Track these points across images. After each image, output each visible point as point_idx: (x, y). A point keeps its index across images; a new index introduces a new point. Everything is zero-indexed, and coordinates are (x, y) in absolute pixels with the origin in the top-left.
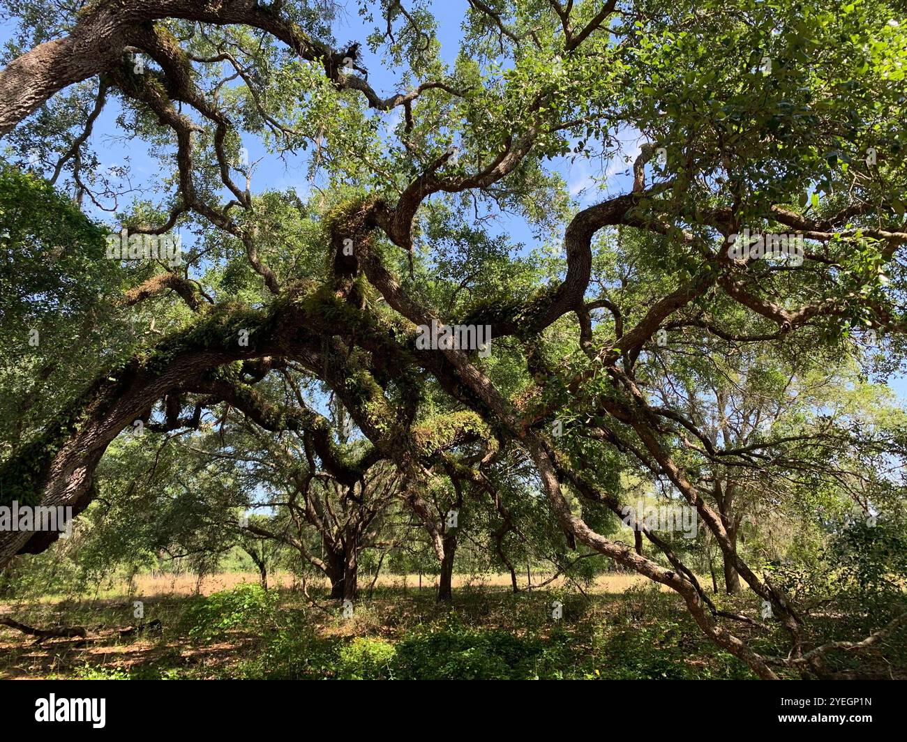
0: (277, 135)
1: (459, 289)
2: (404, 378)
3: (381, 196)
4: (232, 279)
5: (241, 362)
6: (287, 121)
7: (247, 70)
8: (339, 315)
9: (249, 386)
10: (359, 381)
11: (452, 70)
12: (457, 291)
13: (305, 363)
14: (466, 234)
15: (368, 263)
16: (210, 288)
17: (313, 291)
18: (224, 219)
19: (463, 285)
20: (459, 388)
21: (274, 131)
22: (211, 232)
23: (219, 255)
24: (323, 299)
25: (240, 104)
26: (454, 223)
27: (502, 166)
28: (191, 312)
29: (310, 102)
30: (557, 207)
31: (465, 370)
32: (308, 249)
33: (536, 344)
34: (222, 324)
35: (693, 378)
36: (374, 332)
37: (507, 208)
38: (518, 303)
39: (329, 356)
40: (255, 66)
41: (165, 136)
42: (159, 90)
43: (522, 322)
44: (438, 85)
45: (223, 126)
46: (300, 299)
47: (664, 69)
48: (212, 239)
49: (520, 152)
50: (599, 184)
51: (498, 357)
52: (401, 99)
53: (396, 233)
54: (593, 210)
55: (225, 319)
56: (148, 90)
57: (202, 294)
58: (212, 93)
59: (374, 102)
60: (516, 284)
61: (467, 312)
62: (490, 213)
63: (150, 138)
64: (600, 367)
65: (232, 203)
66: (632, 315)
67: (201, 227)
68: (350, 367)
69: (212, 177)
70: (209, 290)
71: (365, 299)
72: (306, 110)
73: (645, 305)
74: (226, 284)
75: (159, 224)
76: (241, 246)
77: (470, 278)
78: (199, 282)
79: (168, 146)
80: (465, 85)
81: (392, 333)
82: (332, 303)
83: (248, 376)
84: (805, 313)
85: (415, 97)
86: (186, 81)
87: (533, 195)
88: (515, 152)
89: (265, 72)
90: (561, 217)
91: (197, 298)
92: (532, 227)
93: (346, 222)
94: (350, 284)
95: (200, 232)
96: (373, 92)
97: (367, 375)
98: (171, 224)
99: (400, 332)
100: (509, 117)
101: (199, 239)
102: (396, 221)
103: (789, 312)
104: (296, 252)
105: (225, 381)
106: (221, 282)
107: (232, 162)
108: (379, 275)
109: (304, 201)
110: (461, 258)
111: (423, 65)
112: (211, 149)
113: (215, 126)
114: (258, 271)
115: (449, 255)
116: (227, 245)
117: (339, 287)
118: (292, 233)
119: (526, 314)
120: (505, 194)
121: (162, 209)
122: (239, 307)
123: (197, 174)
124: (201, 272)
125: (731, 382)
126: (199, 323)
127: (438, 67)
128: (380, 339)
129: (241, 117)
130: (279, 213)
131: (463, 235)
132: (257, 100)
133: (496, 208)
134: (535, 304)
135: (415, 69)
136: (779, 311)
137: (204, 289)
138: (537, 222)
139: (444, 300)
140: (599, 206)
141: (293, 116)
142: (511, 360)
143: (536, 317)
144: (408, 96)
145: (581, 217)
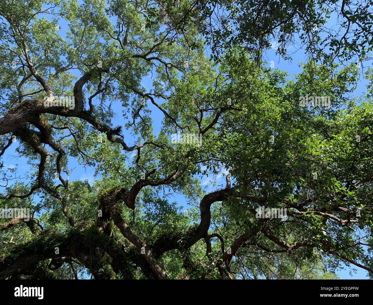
0: (84, 158)
1: (155, 225)
2: (126, 270)
3: (124, 187)
4: (54, 219)
5: (50, 260)
6: (89, 153)
7: (75, 133)
8: (99, 239)
9: (53, 272)
10: (105, 270)
11: (157, 137)
12: (154, 227)
13: (81, 260)
14: (159, 201)
15: (115, 215)
16: (43, 222)
17: (89, 226)
18: (55, 192)
19: (156, 224)
20: (152, 274)
21: (82, 157)
22: (48, 197)
23: (50, 207)
24: (93, 231)
25: (70, 145)
26: (154, 197)
27: (174, 176)
28: (32, 233)
29: (99, 148)
30: (197, 192)
31: (155, 267)
32: (90, 206)
33: (187, 253)
34: (45, 240)
35: (255, 269)
36: (115, 248)
37: (177, 191)
38: (180, 234)
39: (93, 257)
40: (78, 132)
41: (35, 156)
42: (36, 140)
43: (181, 243)
44: (151, 143)
45: (61, 154)
46: (83, 230)
47: (235, 146)
48: (48, 200)
49: (182, 171)
50: (213, 184)
51: (171, 258)
52: (136, 147)
53: (129, 202)
54: (211, 195)
55: (47, 238)
56: (32, 139)
57: (39, 225)
58: (59, 141)
59: (125, 148)
60: (180, 224)
61: (158, 238)
62: (169, 193)
63: (29, 157)
64: (214, 268)
65: (60, 185)
66: (228, 240)
67: (44, 195)
68: (102, 263)
69: (53, 173)
70: (42, 224)
71: (112, 230)
72: (97, 151)
73: (233, 235)
74: (51, 221)
75: (25, 193)
76: (60, 204)
77: (160, 221)
78: (38, 219)
79: (36, 160)
80: (162, 143)
81: (123, 247)
82: (97, 233)
83: (53, 266)
84: (296, 245)
85: (142, 147)
86: (49, 136)
87: (187, 186)
88: (180, 171)
89: (83, 134)
90: (198, 196)
91: (36, 227)
92: (187, 199)
93: (108, 197)
94: (106, 224)
95: (43, 197)
96: (125, 144)
97: (110, 267)
98: (31, 193)
99: (127, 247)
100: (177, 159)
101: (42, 200)
102: (129, 197)
103: (290, 245)
104: (84, 207)
105: (42, 269)
106: (49, 220)
107: (62, 168)
108: (119, 221)
109: (91, 185)
110: (157, 212)
111: (146, 135)
112: (54, 162)
113: (58, 154)
114: (66, 215)
115: (151, 211)
116: (54, 202)
117: (101, 225)
118: (84, 199)
119: (183, 240)
120: (176, 185)
121: (28, 186)
122: (55, 232)
123: (47, 172)
124: (40, 215)
125: (271, 271)
126: (34, 240)
127: (152, 136)
128: (117, 251)
129: (70, 151)
130: (80, 190)
131: (158, 202)
132: (77, 145)
133: (172, 191)
134: (187, 235)
135: (143, 137)
136: (286, 244)
137: (40, 223)
138: (189, 197)
139: (148, 230)
140: (213, 193)
141: (91, 152)
142: (177, 259)
143: (188, 241)
144: (139, 146)
145: (206, 197)
